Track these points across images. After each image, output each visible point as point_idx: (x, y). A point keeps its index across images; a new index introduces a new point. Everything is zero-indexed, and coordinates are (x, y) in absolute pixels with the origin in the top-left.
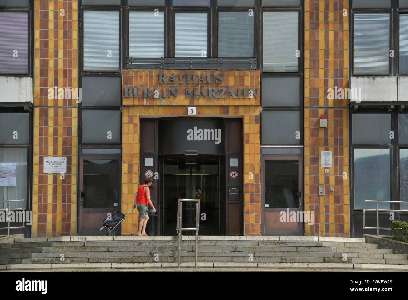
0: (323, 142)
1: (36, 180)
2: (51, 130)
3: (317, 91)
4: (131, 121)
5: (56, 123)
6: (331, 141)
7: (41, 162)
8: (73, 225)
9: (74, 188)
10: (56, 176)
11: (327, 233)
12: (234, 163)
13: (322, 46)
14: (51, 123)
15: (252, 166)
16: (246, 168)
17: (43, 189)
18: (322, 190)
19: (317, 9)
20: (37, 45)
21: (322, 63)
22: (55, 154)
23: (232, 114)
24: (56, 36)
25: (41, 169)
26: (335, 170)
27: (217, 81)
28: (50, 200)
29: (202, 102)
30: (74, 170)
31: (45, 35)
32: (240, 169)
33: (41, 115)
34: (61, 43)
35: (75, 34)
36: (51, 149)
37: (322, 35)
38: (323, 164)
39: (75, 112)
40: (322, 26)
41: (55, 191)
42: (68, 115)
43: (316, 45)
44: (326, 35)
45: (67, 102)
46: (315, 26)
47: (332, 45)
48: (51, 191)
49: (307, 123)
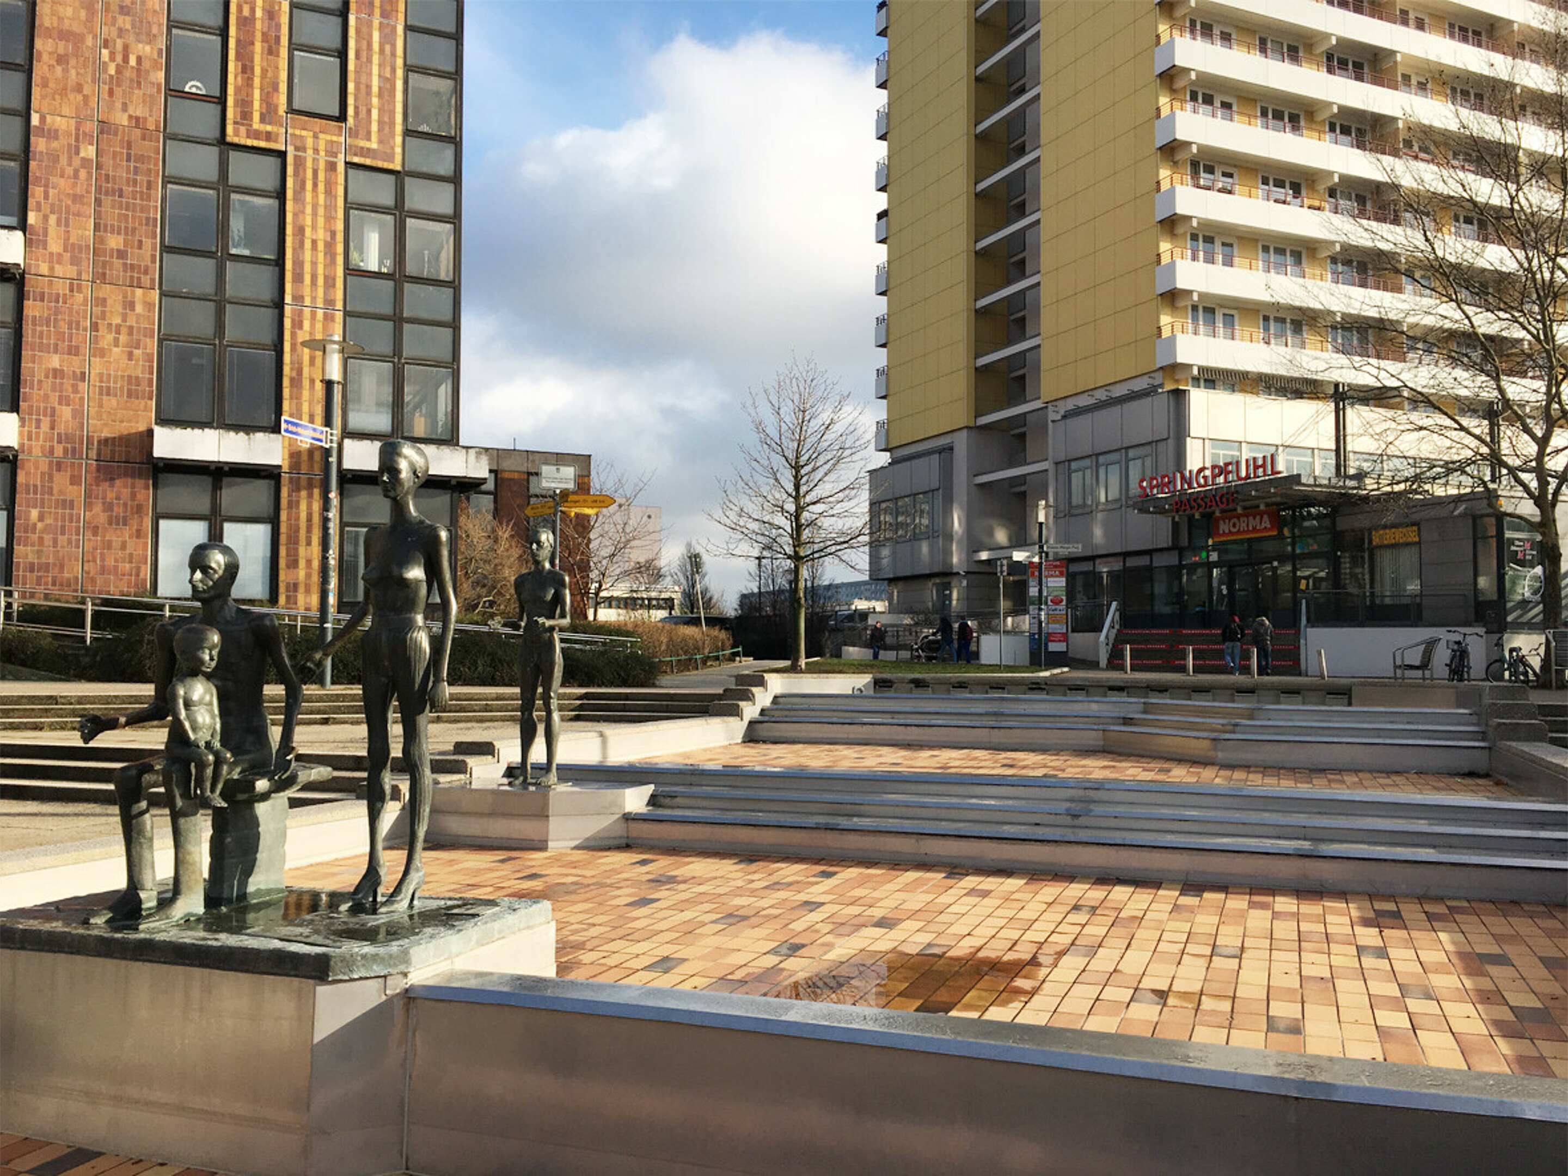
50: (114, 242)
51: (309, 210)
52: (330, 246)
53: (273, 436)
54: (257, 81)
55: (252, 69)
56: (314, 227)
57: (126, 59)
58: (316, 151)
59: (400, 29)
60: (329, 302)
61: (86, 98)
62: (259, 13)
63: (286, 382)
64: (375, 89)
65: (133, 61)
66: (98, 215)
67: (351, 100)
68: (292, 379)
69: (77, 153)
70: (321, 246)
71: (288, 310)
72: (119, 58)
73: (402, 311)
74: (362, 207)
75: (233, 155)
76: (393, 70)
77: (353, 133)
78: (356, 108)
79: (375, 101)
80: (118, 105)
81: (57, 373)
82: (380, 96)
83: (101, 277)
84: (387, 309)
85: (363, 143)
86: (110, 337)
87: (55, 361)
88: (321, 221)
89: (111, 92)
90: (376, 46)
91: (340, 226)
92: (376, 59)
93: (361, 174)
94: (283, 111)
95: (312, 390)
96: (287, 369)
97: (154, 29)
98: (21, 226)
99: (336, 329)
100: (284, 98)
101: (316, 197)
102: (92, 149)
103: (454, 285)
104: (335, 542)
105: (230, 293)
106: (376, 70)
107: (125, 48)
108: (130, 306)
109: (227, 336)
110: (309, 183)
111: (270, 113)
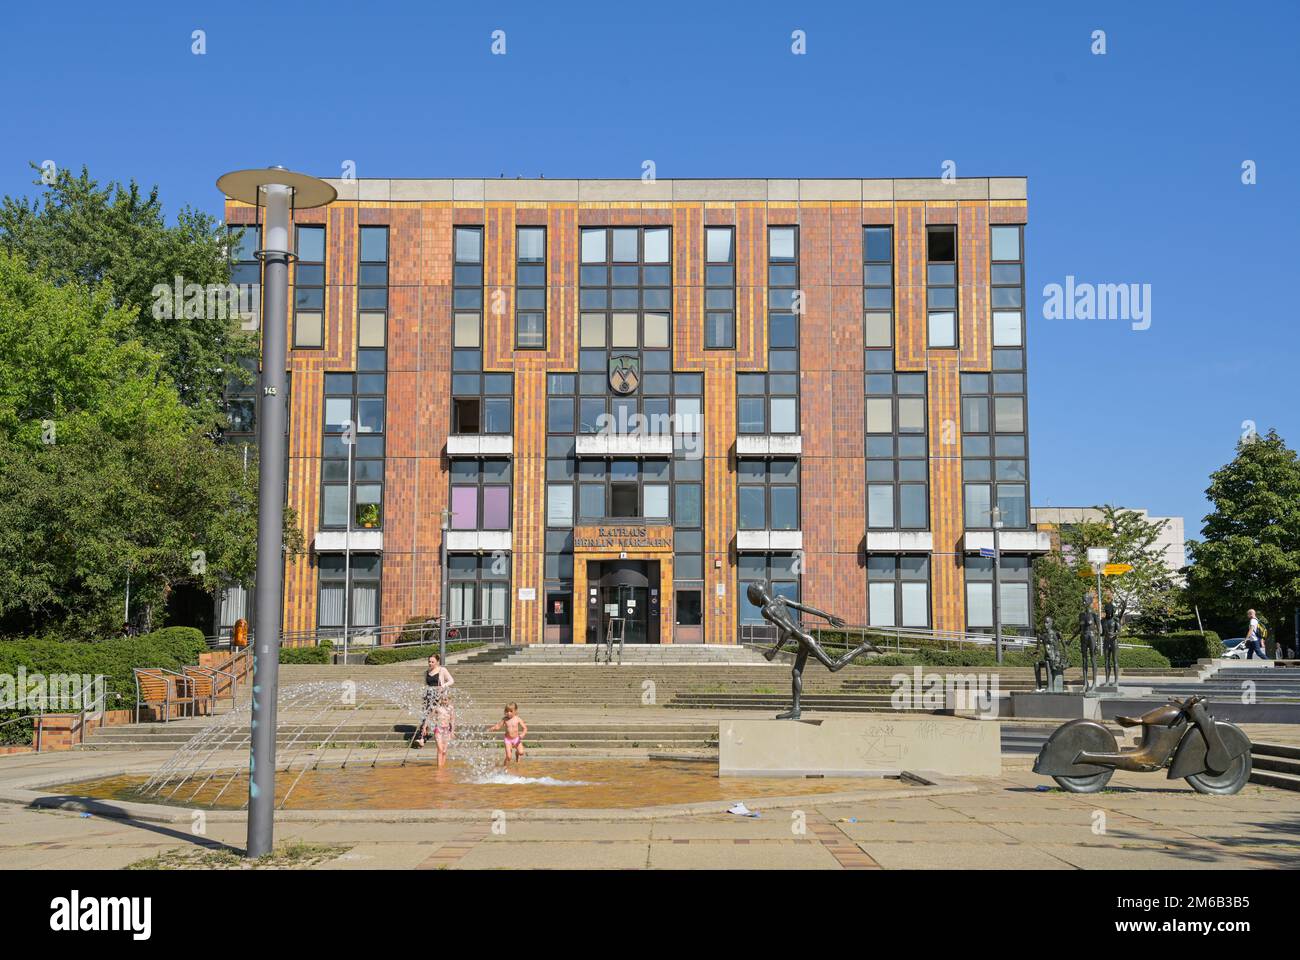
0: (717, 577)
1: (513, 605)
2: (524, 569)
3: (714, 541)
4: (580, 563)
5: (528, 565)
6: (724, 577)
7: (517, 591)
8: (540, 637)
9: (540, 611)
10: (527, 602)
11: (721, 641)
12: (654, 592)
13: (717, 509)
14: (524, 564)
15: (667, 595)
16: (663, 596)
17: (518, 611)
18: (717, 612)
19: (713, 483)
20: (515, 509)
21: (717, 521)
22: (527, 586)
23: (652, 557)
24: (528, 502)
25: (517, 597)
26: (727, 599)
27: (642, 534)
28: (523, 619)
29: (631, 549)
30: (540, 597)
31: (521, 502)
32: (658, 597)
33: (518, 558)
34: (532, 507)
35: (542, 501)
36: (524, 583)
37: (717, 501)
38: (718, 592)
39: (541, 556)
40: (717, 495)
41: (527, 612)
42: (536, 558)
43: (713, 508)
44: (720, 501)
45: (536, 549)
46: (712, 495)
47: (724, 508)
48: (524, 612)
49: (707, 564)
50: (843, 435)
51: (941, 402)
52: (953, 420)
53: (928, 533)
54: (910, 334)
55: (908, 328)
56: (944, 412)
57: (844, 335)
58: (943, 368)
59: (988, 289)
60: (953, 454)
61: (826, 359)
62: (910, 296)
63: (932, 501)
64: (975, 326)
65: (847, 335)
66: (834, 422)
67: (961, 336)
68: (935, 500)
69: (823, 388)
71: (931, 461)
72: (841, 334)
73: (994, 454)
74: (969, 396)
75: (900, 378)
76: (985, 313)
77: (963, 354)
78: (965, 339)
79: (975, 333)
80: (841, 360)
81: (818, 508)
82: (978, 330)
83: (837, 455)
84: (986, 453)
85: (969, 359)
86: (842, 486)
87: (817, 502)
88: (947, 406)
89: (838, 355)
90: (974, 301)
91: (958, 408)
92: (975, 309)
93: (968, 377)
94: (924, 348)
95: (946, 505)
96: (932, 494)
97: (857, 316)
98: (798, 432)
99: (958, 468)
100: (924, 341)
101: (944, 394)
102: (830, 386)
103: (1024, 434)
104: (962, 592)
105: (901, 454)
106: (974, 315)
107: (844, 328)
108: (851, 468)
109: (900, 479)
110: (940, 387)
111: (918, 351)
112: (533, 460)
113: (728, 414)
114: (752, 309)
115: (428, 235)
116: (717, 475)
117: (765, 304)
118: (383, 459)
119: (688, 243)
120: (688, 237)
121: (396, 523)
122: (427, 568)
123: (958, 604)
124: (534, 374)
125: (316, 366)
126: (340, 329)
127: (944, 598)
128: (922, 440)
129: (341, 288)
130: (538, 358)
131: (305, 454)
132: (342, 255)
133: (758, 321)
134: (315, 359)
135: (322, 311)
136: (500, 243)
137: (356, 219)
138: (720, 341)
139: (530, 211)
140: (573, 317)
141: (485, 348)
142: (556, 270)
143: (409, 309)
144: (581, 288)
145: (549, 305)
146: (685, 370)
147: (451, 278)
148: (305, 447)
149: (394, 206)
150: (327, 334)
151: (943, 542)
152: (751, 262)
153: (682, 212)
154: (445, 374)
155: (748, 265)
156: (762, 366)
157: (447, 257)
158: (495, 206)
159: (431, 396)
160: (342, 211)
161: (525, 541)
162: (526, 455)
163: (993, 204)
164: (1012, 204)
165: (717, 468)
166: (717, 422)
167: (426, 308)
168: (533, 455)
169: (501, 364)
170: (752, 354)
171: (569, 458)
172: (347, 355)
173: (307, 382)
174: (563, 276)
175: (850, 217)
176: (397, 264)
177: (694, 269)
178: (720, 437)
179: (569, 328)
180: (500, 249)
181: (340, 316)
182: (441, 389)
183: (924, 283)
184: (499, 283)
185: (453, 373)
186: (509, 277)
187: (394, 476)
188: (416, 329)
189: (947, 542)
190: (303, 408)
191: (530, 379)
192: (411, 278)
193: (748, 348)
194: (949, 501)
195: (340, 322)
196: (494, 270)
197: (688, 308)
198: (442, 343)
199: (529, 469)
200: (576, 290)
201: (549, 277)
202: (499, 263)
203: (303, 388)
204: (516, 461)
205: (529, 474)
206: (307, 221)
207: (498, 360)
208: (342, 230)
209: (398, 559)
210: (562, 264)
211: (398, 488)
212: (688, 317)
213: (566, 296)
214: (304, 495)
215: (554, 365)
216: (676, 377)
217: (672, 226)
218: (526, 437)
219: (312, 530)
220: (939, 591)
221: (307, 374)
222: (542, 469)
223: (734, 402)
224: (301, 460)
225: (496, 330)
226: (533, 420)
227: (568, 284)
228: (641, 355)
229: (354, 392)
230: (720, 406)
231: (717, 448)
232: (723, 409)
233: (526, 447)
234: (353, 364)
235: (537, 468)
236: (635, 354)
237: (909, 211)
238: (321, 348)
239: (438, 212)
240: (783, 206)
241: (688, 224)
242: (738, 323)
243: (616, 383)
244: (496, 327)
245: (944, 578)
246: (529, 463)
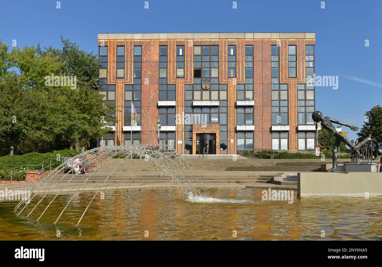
0: (231, 138)
1: (176, 145)
2: (179, 136)
3: (230, 128)
4: (194, 134)
5: (180, 134)
6: (233, 137)
7: (177, 141)
8: (183, 153)
9: (183, 146)
10: (180, 144)
11: (232, 154)
12: (214, 142)
13: (231, 120)
14: (179, 134)
16: (217, 142)
17: (178, 146)
18: (231, 146)
19: (230, 113)
21: (231, 123)
22: (180, 140)
23: (214, 132)
25: (177, 143)
26: (234, 143)
27: (211, 126)
28: (179, 149)
29: (208, 130)
30: (183, 143)
33: (177, 133)
37: (231, 118)
38: (231, 142)
39: (184, 132)
40: (231, 116)
41: (180, 147)
42: (182, 133)
43: (230, 120)
44: (232, 118)
45: (182, 131)
46: (230, 116)
47: (233, 120)
48: (179, 146)
49: (228, 134)
50: (265, 100)
51: (292, 92)
52: (295, 96)
53: (288, 126)
54: (284, 74)
55: (283, 72)
56: (293, 94)
57: (266, 74)
58: (293, 83)
59: (305, 62)
60: (295, 105)
61: (261, 80)
62: (284, 64)
63: (289, 118)
64: (301, 72)
65: (267, 74)
66: (263, 97)
67: (298, 74)
69: (260, 88)
70: (294, 97)
71: (289, 107)
72: (265, 74)
73: (306, 105)
74: (299, 90)
75: (281, 85)
76: (304, 69)
77: (298, 79)
83: (264, 106)
84: (304, 105)
85: (299, 80)
86: (265, 114)
87: (258, 118)
88: (294, 93)
89: (264, 79)
90: (301, 65)
91: (296, 93)
92: (301, 67)
93: (299, 85)
94: (288, 78)
95: (293, 118)
96: (289, 116)
97: (269, 69)
98: (253, 100)
99: (297, 109)
100: (288, 76)
101: (293, 90)
102: (262, 88)
103: (314, 100)
104: (297, 141)
105: (281, 105)
106: (301, 69)
107: (266, 72)
108: (267, 109)
109: (281, 112)
110: (292, 88)
111: (286, 78)
112: (181, 107)
113: (234, 95)
114: (241, 67)
115: (152, 48)
116: (231, 111)
117: (244, 66)
118: (141, 107)
119: (223, 50)
120: (223, 48)
121: (145, 124)
122: (153, 135)
123: (296, 144)
124: (181, 84)
125: (123, 83)
126: (129, 73)
127: (292, 143)
128: (287, 101)
129: (129, 62)
130: (182, 80)
131: (120, 106)
132: (129, 54)
133: (242, 70)
134: (122, 81)
135: (124, 68)
136: (172, 50)
137: (133, 44)
138: (232, 76)
139: (180, 41)
140: (192, 70)
141: (168, 78)
142: (187, 57)
143: (147, 68)
144: (194, 62)
145: (185, 66)
146: (222, 83)
147: (159, 59)
148: (120, 104)
149: (143, 40)
150: (125, 74)
151: (292, 128)
152: (241, 55)
153: (222, 42)
154: (157, 85)
155: (240, 56)
156: (244, 82)
157: (158, 54)
158: (170, 40)
159: (153, 91)
160: (129, 42)
161: (179, 128)
162: (179, 106)
163: (306, 40)
164: (311, 40)
165: (231, 109)
166: (231, 97)
167: (152, 67)
168: (181, 106)
169: (172, 82)
170: (241, 79)
171: (191, 107)
172: (131, 80)
173: (120, 87)
174: (189, 59)
175: (267, 43)
176: (144, 56)
177: (225, 57)
178: (232, 101)
179: (191, 72)
180: (172, 52)
181: (129, 70)
182: (156, 89)
183: (288, 60)
184: (172, 61)
185: (159, 84)
186: (175, 59)
187: (144, 112)
188: (149, 73)
189: (293, 128)
190: (119, 94)
191: (180, 86)
192: (148, 59)
193: (240, 77)
194: (294, 118)
195: (129, 71)
196: (170, 57)
197: (223, 67)
198: (156, 76)
199: (180, 109)
200: (193, 62)
201: (185, 59)
202: (172, 55)
203: (119, 88)
204: (177, 107)
205: (180, 111)
206: (120, 45)
207: (172, 81)
208: (129, 47)
209: (145, 133)
210: (189, 55)
211: (145, 115)
212: (223, 69)
213: (190, 64)
214: (120, 117)
215: (187, 82)
216: (220, 85)
217: (219, 45)
218: (179, 101)
219: (122, 126)
220: (291, 141)
221: (120, 85)
222: (184, 109)
223: (236, 92)
224: (119, 107)
225: (171, 73)
226: (181, 97)
227: (191, 61)
228: (210, 79)
229: (133, 90)
230: (232, 93)
231: (231, 104)
232: (233, 94)
233: (179, 104)
234: (133, 82)
235: (182, 109)
236: (209, 79)
237: (284, 41)
238: (124, 78)
239: (155, 42)
240: (249, 40)
241: (223, 45)
242: (237, 71)
243: (204, 87)
244: (171, 72)
245: (292, 137)
246: (180, 107)
